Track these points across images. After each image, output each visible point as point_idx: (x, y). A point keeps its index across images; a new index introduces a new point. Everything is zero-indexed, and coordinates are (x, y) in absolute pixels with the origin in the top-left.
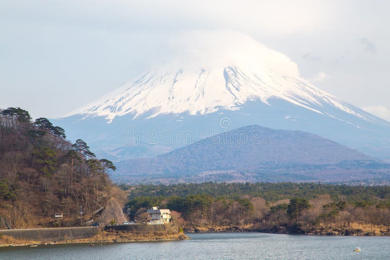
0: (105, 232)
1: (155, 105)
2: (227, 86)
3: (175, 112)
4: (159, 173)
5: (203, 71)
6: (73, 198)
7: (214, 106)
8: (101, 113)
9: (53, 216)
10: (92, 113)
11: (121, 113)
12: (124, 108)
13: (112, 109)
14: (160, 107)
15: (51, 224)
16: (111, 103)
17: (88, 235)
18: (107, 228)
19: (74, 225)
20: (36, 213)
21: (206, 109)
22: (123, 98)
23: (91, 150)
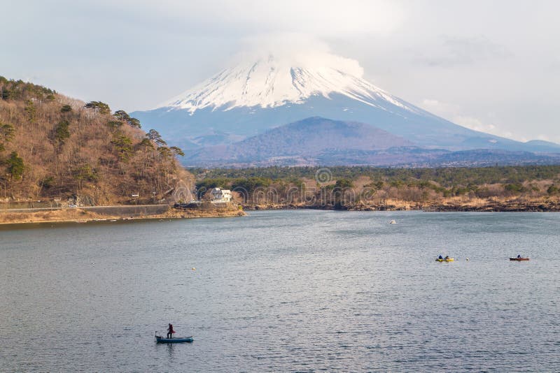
0: (174, 209)
1: (232, 99)
2: (293, 82)
3: (248, 106)
4: (233, 158)
5: (273, 69)
6: (147, 181)
7: (282, 100)
8: (184, 106)
9: (130, 196)
10: (175, 106)
11: (201, 107)
12: (205, 101)
13: (194, 103)
14: (235, 101)
15: (128, 202)
16: (193, 97)
17: (160, 211)
18: (176, 206)
19: (149, 203)
20: (116, 193)
21: (276, 103)
22: (202, 93)
23: (163, 138)
